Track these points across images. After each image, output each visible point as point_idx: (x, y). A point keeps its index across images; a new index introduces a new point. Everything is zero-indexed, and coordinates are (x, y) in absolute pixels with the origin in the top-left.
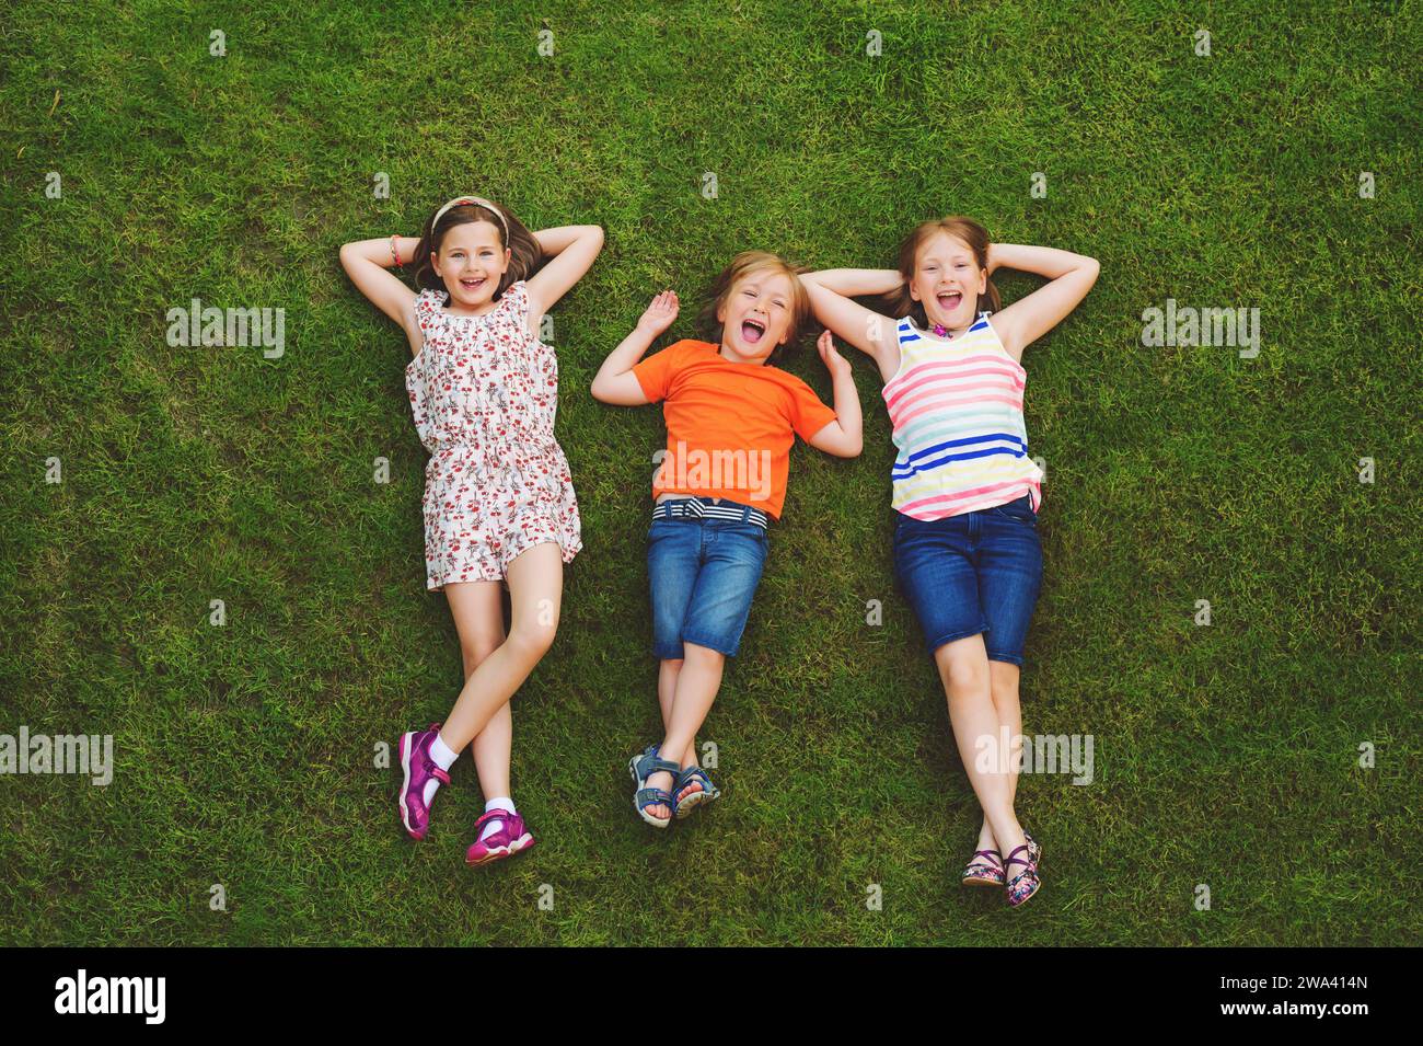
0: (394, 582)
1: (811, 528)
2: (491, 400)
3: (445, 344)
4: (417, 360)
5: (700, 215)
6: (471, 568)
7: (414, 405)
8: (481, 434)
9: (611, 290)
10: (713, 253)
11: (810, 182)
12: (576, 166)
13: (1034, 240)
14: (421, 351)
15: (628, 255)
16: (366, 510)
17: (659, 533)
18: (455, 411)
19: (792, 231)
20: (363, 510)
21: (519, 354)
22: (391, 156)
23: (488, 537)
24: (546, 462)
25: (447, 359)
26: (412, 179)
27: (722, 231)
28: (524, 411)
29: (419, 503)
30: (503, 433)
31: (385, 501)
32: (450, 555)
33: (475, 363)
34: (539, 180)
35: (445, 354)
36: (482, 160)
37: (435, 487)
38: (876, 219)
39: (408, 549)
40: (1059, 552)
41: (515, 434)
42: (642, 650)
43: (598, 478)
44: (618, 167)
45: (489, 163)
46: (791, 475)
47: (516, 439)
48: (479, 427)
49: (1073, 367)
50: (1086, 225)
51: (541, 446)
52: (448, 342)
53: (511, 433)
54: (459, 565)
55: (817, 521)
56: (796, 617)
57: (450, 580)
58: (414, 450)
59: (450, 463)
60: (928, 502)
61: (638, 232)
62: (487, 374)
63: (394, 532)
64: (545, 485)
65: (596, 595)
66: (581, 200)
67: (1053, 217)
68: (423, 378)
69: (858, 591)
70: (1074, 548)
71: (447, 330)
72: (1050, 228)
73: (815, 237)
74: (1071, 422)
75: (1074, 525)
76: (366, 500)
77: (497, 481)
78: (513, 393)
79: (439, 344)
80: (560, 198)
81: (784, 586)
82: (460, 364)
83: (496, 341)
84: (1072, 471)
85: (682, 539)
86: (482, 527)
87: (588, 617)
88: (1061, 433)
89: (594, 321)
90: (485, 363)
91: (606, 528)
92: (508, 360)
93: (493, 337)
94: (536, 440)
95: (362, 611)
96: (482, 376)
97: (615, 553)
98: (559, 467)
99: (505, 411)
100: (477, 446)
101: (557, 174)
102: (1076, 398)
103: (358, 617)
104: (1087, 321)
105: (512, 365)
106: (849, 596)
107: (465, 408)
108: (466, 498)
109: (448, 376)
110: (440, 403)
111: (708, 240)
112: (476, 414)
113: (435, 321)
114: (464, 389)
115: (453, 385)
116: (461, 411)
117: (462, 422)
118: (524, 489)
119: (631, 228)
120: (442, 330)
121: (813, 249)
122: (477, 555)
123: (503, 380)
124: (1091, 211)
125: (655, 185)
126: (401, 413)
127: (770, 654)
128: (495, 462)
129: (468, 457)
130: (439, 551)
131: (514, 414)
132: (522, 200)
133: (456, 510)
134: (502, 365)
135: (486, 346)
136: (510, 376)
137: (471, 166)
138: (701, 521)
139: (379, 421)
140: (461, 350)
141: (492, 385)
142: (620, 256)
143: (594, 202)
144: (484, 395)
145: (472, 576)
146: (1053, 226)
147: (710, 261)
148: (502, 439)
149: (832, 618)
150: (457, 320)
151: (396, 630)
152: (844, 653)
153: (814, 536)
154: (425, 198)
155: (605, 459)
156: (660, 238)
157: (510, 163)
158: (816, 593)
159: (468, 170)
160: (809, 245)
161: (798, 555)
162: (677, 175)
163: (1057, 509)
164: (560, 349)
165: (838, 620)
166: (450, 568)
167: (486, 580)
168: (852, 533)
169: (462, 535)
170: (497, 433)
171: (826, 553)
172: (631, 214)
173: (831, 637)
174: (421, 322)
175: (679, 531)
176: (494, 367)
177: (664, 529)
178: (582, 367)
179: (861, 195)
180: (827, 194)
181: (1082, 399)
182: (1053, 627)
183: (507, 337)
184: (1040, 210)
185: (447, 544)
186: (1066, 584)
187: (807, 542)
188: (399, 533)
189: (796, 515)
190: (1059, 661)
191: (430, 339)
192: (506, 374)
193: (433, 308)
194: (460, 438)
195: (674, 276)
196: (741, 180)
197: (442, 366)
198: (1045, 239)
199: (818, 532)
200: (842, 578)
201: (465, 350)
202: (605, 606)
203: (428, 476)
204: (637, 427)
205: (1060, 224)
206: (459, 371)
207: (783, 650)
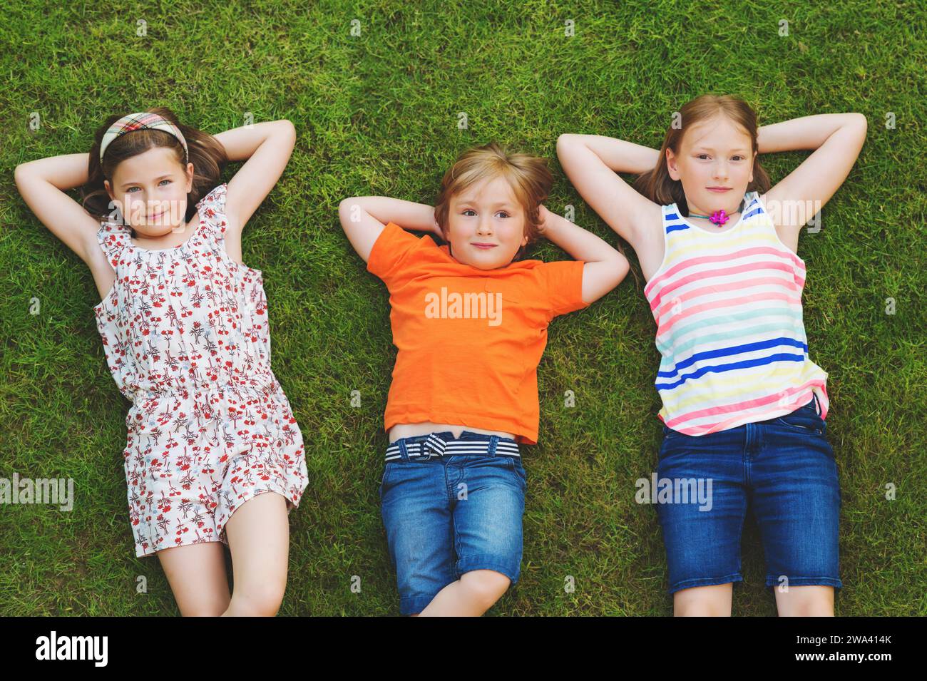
0: (98, 547)
1: (568, 454)
2: (197, 342)
3: (138, 282)
4: (107, 301)
5: (418, 107)
6: (186, 530)
7: (108, 350)
8: (189, 383)
9: (323, 199)
10: (435, 149)
11: (540, 61)
12: (273, 61)
13: (798, 109)
14: (112, 291)
15: (339, 158)
16: (62, 468)
17: (394, 477)
18: (156, 358)
19: (524, 118)
20: (58, 468)
21: (223, 287)
22: (62, 64)
23: (201, 496)
24: (265, 405)
25: (142, 299)
26: (89, 89)
27: (444, 124)
28: (235, 351)
29: (120, 459)
30: (214, 378)
31: (82, 456)
32: (160, 518)
33: (175, 302)
34: (232, 80)
35: (139, 294)
36: (166, 61)
37: (138, 442)
38: (618, 98)
39: (111, 509)
40: (852, 462)
41: (228, 378)
42: (386, 606)
43: (322, 414)
44: (321, 58)
45: (174, 64)
46: (541, 394)
47: (229, 383)
48: (186, 374)
49: (853, 250)
50: (856, 88)
51: (259, 387)
52: (141, 279)
53: (223, 377)
54: (172, 528)
55: (574, 446)
56: (558, 555)
57: (163, 545)
58: (111, 396)
59: (156, 416)
60: (699, 414)
61: (349, 130)
62: (190, 313)
63: (95, 490)
64: (263, 432)
65: (330, 546)
66: (281, 99)
67: (818, 82)
68: (115, 321)
69: (627, 521)
70: (869, 455)
71: (140, 266)
72: (815, 94)
73: (550, 123)
74: (855, 312)
75: (867, 429)
76: (61, 456)
77: (210, 433)
78: (220, 332)
79: (132, 283)
80: (257, 98)
81: (542, 522)
82: (156, 305)
83: (196, 274)
84: (859, 369)
85: (424, 483)
86: (194, 486)
87: (322, 572)
88: (845, 326)
89: (306, 235)
90: (187, 301)
91: (336, 469)
92: (212, 295)
93: (192, 270)
94: (253, 382)
95: (64, 583)
96: (184, 315)
97: (348, 498)
98: (280, 410)
99: (214, 353)
100: (186, 395)
101: (252, 71)
102: (858, 286)
103: (61, 589)
104: (863, 195)
105: (218, 300)
106: (617, 528)
107: (167, 353)
108: (175, 454)
109: (145, 318)
110: (138, 350)
111: (429, 136)
112: (181, 359)
113: (126, 256)
114: (164, 333)
115: (151, 329)
116: (164, 357)
117: (166, 370)
118: (238, 440)
119: (341, 127)
120: (134, 266)
121: (548, 136)
122: (191, 514)
123: (208, 318)
124: (861, 72)
125: (364, 76)
126: (94, 355)
127: (531, 600)
128: (206, 411)
129: (175, 409)
130: (147, 514)
131: (224, 355)
132: (215, 103)
133: (163, 468)
134: (205, 302)
135: (185, 281)
136: (217, 313)
137: (155, 68)
138: (442, 459)
139: (69, 366)
140: (157, 287)
141: (197, 325)
142: (329, 159)
143: (296, 100)
144: (188, 338)
145: (187, 538)
146: (819, 92)
147: (433, 158)
148: (213, 385)
149: (599, 554)
150: (149, 254)
151: (105, 602)
152: (616, 593)
153: (572, 463)
154: (104, 109)
155: (330, 391)
156: (374, 136)
157: (197, 62)
158: (579, 526)
159: (151, 74)
160: (544, 132)
161: (556, 485)
162: (389, 63)
163: (846, 414)
164: (269, 270)
165: (606, 556)
166: (162, 532)
167: (204, 541)
168: (616, 456)
169: (171, 495)
170: (207, 379)
171: (587, 481)
172: (338, 111)
173: (600, 576)
174: (110, 259)
175: (419, 473)
176: (197, 305)
177: (401, 472)
178: (297, 288)
179: (599, 72)
180: (560, 73)
181: (866, 285)
182: (851, 547)
183: (208, 269)
184: (802, 75)
185: (155, 505)
186: (863, 498)
187: (565, 469)
188: (101, 491)
189: (550, 440)
190: (861, 585)
191: (122, 277)
192: (212, 311)
193: (122, 242)
194: (166, 387)
195: (393, 178)
196: (462, 63)
197: (136, 309)
198: (811, 107)
199: (576, 458)
200: (608, 508)
201: (161, 287)
202: (340, 558)
203: (130, 428)
204: (363, 351)
205: (827, 89)
206: (156, 312)
207: (546, 594)
